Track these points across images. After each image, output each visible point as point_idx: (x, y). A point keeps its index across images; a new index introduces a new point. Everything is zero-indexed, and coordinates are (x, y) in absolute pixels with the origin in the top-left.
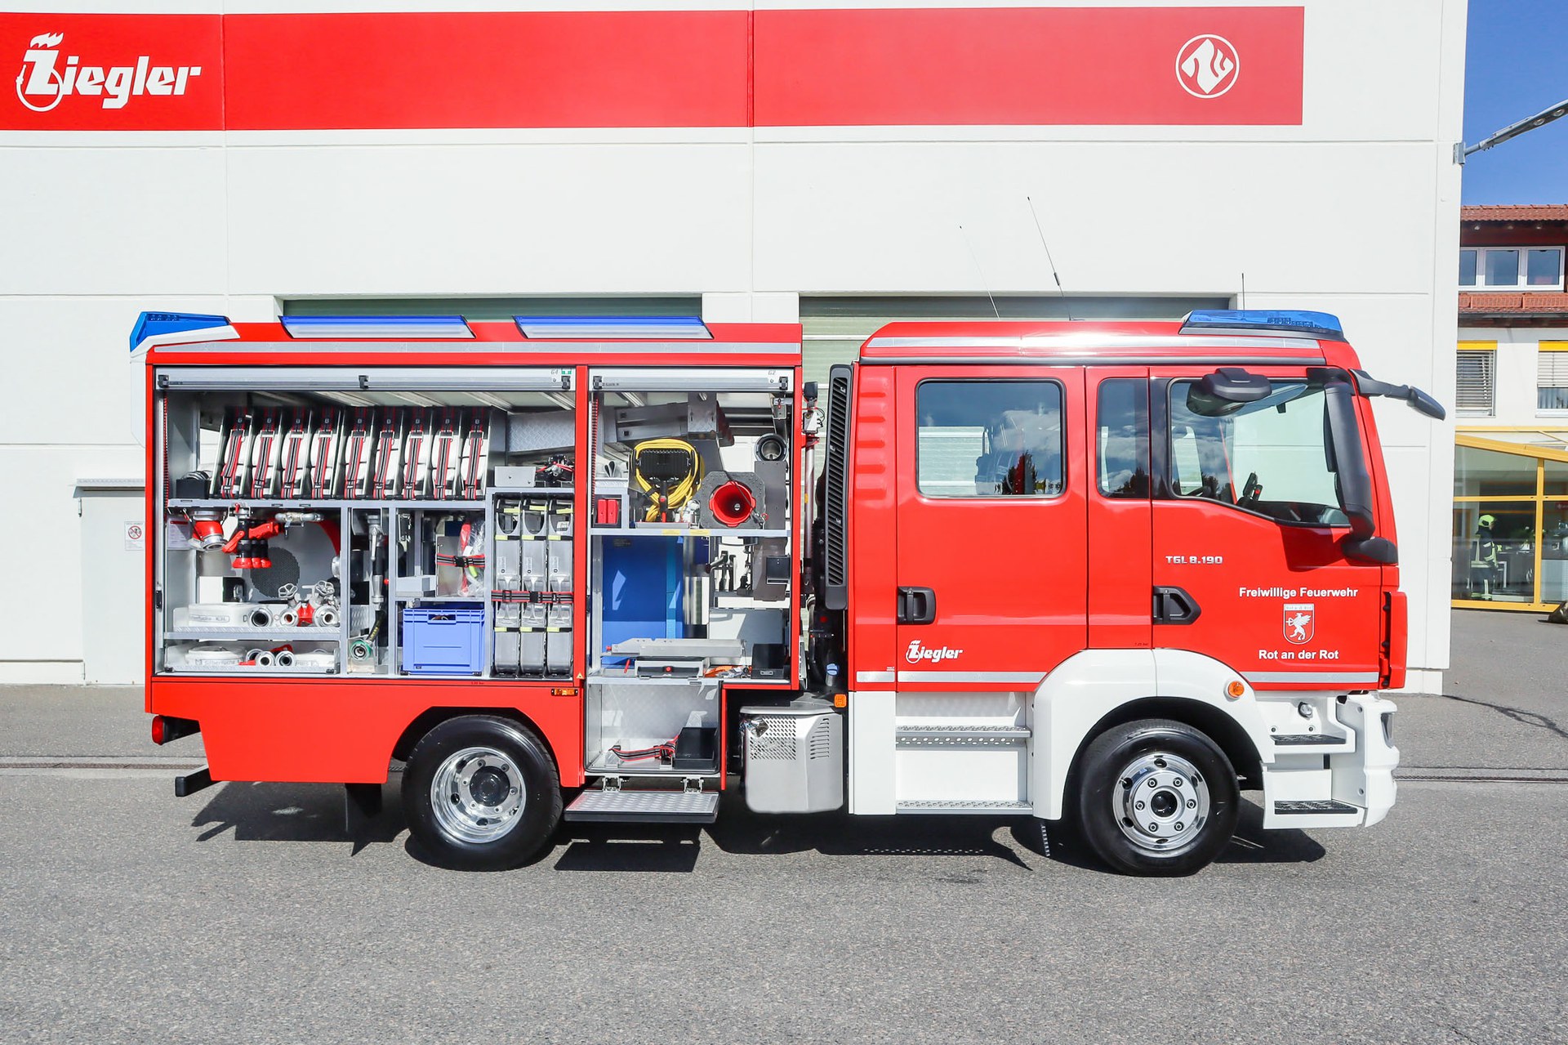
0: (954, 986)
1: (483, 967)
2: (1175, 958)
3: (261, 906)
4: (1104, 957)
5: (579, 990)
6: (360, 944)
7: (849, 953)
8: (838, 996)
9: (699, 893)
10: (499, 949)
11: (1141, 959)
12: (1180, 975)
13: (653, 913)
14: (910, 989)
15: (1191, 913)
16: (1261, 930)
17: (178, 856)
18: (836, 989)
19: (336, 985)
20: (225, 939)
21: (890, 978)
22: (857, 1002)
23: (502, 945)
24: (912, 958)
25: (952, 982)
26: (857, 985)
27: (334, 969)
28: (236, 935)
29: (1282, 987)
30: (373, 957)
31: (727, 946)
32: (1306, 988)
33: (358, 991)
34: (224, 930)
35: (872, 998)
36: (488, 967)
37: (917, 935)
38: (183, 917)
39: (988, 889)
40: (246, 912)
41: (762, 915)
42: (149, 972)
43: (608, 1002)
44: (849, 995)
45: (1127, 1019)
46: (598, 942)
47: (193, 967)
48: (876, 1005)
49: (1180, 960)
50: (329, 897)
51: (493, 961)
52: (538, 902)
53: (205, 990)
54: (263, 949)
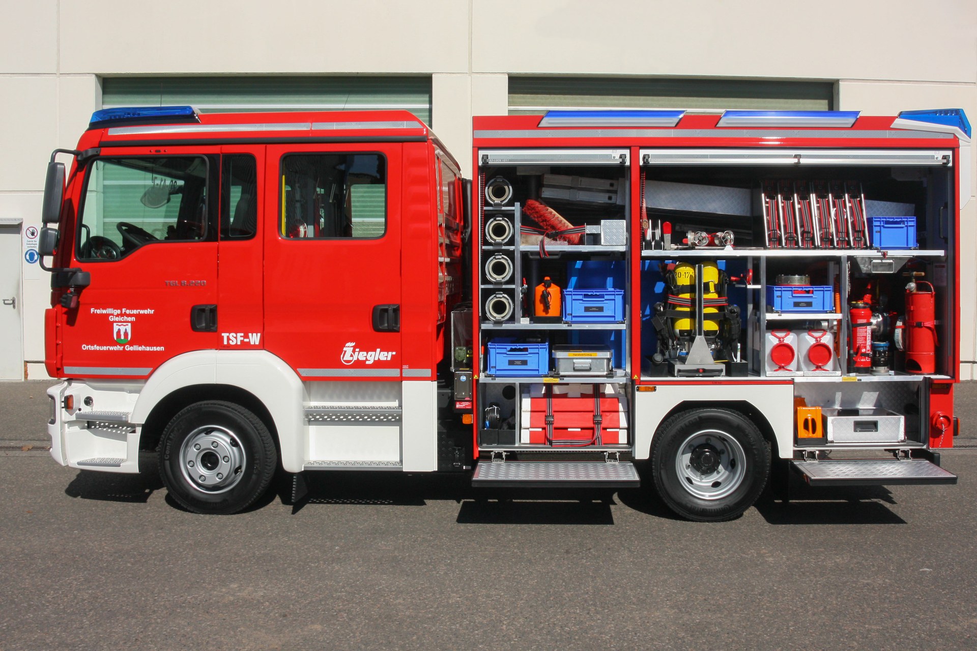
0: (648, 624)
1: (280, 616)
2: (811, 596)
3: (101, 566)
4: (759, 597)
5: (357, 634)
6: (182, 596)
7: (566, 599)
8: (560, 634)
9: (444, 553)
10: (292, 600)
11: (786, 598)
12: (816, 610)
13: (410, 570)
14: (615, 627)
15: (820, 560)
16: (872, 571)
17: (32, 523)
18: (558, 630)
19: (166, 631)
20: (75, 593)
21: (599, 619)
22: (575, 639)
23: (294, 597)
24: (614, 603)
25: (646, 621)
26: (574, 625)
27: (163, 617)
28: (83, 589)
29: (890, 616)
30: (193, 608)
31: (470, 595)
32: (907, 616)
33: (184, 636)
34: (74, 585)
35: (586, 635)
36: (285, 616)
37: (616, 583)
38: (40, 575)
39: (668, 545)
40: (89, 570)
41: (495, 570)
42: (19, 620)
43: (382, 643)
44: (568, 633)
45: (780, 646)
46: (369, 594)
47: (53, 616)
48: (590, 641)
49: (815, 597)
50: (153, 558)
51: (288, 610)
52: (318, 561)
53: (64, 635)
54: (106, 601)
